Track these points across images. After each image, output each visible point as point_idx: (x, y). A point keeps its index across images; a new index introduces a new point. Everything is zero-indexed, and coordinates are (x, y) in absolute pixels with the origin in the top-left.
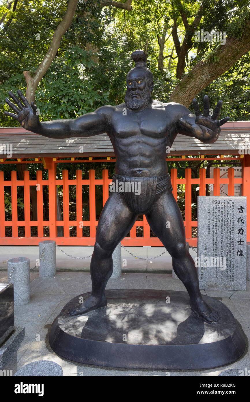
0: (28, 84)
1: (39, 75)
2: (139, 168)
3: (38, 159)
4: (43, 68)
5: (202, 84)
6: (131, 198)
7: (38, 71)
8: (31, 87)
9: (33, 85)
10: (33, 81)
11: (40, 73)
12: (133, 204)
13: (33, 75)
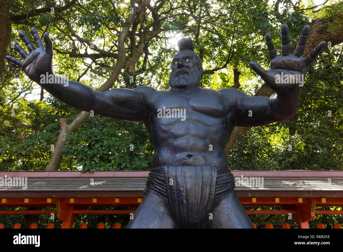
0: (62, 129)
1: (76, 122)
2: (189, 152)
3: (51, 200)
4: (81, 116)
5: (240, 130)
6: (176, 197)
7: (76, 119)
8: (65, 133)
9: (67, 131)
10: (69, 127)
11: (77, 121)
12: (179, 208)
13: (69, 122)
